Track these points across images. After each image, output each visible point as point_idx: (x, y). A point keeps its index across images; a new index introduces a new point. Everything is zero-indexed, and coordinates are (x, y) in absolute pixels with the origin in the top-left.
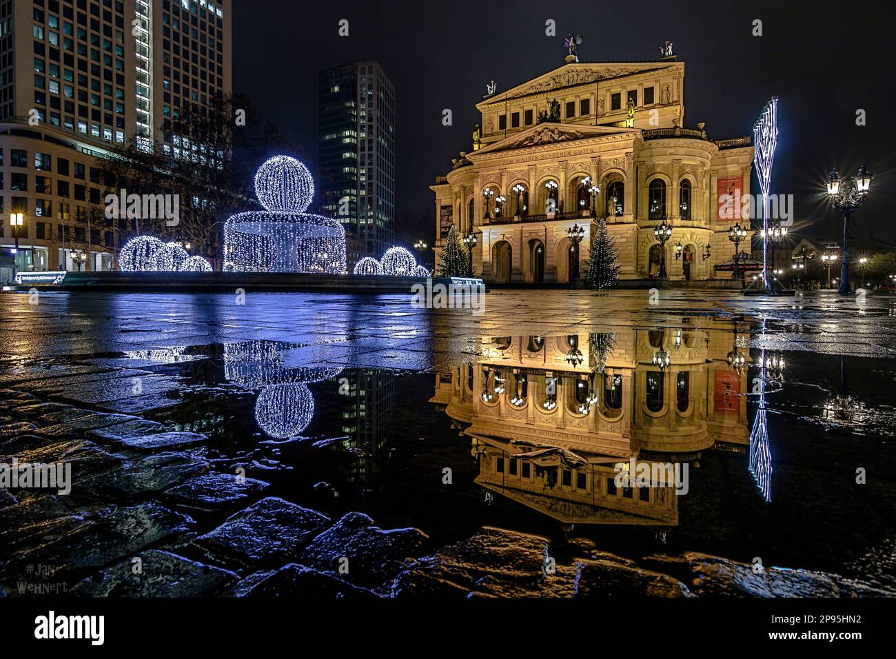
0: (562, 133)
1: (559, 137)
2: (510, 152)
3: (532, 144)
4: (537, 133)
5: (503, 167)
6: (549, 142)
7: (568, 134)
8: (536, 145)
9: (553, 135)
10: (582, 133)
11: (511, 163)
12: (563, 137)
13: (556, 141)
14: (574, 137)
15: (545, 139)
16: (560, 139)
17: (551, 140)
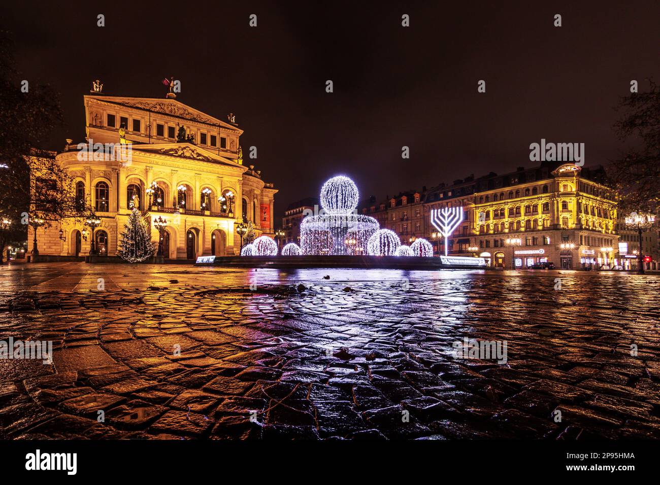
0: (199, 155)
1: (197, 156)
2: (158, 156)
3: (177, 155)
4: (181, 148)
5: (150, 165)
6: (189, 158)
7: (203, 156)
8: (180, 156)
9: (193, 154)
10: (212, 159)
11: (157, 164)
12: (201, 158)
13: (194, 159)
14: (207, 160)
15: (187, 154)
16: (198, 158)
17: (192, 157)
